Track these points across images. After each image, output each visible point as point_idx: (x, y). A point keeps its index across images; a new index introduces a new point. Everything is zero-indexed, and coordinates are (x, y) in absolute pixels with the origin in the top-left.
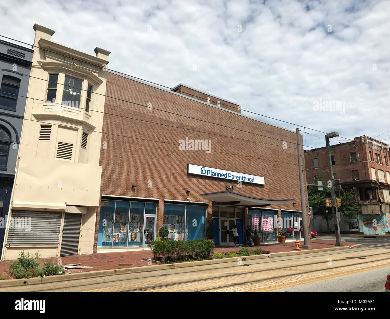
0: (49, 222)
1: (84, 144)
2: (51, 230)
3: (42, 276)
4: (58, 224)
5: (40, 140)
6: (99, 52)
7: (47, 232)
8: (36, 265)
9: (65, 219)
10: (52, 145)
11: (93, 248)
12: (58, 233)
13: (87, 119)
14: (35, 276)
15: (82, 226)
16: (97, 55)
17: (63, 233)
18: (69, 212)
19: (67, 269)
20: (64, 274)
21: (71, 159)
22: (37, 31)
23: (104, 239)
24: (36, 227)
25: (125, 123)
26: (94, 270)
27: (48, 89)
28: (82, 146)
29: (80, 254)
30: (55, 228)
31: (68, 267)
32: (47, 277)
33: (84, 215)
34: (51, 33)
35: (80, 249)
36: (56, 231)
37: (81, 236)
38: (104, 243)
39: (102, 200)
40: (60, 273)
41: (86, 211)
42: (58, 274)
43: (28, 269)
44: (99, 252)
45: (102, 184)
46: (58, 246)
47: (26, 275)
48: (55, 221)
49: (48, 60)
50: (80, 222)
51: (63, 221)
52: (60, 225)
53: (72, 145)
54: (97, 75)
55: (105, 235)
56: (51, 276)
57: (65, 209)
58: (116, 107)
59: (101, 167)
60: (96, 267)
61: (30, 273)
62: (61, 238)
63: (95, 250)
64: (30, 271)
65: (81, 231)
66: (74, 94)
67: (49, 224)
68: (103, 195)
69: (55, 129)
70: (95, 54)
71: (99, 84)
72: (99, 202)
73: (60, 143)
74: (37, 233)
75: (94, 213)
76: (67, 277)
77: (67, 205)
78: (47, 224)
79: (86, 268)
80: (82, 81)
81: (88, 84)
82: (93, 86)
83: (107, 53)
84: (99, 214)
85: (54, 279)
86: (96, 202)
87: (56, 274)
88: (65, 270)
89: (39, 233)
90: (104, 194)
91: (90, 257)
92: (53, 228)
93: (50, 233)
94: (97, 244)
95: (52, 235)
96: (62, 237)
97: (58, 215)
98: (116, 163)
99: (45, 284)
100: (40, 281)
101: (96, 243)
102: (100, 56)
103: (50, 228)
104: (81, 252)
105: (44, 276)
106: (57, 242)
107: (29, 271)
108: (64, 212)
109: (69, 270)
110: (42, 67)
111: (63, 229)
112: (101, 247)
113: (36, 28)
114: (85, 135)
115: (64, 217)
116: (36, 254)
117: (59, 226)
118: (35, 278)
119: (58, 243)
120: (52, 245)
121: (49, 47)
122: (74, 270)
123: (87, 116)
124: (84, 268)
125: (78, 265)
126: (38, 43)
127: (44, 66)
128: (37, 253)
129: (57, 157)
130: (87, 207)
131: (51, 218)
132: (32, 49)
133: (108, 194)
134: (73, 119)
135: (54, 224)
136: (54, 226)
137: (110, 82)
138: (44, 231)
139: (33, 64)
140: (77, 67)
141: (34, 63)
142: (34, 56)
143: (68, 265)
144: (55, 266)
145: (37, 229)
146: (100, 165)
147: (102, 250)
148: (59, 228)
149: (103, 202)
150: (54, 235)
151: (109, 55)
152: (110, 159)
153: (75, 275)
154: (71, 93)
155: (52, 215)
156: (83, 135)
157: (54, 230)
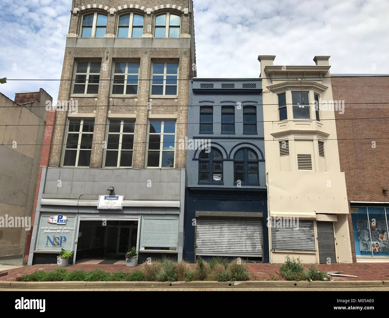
0: (303, 230)
1: (322, 153)
2: (306, 238)
3: (309, 281)
4: (312, 232)
5: (281, 155)
6: (319, 60)
7: (304, 240)
8: (302, 270)
9: (317, 227)
10: (293, 159)
11: (351, 257)
12: (313, 240)
13: (319, 128)
14: (303, 280)
15: (335, 234)
16: (316, 64)
17: (318, 241)
18: (319, 220)
19: (331, 276)
20: (330, 280)
21: (311, 169)
22: (261, 61)
23: (362, 248)
24: (293, 235)
25: (359, 123)
26: (359, 280)
27: (279, 109)
28: (320, 154)
29: (340, 263)
30: (310, 236)
31: (331, 274)
32: (314, 281)
33: (335, 222)
34: (272, 58)
35: (338, 257)
36: (311, 238)
37: (337, 244)
38: (362, 253)
39: (351, 207)
40: (325, 279)
41: (337, 219)
42: (324, 280)
43: (295, 273)
44: (358, 261)
45: (348, 190)
46: (316, 253)
47: (295, 278)
48: (309, 229)
49: (275, 83)
50: (332, 230)
51: (315, 228)
52: (313, 232)
53: (310, 156)
54: (320, 83)
55: (362, 243)
56: (318, 281)
57: (315, 217)
58: (347, 109)
59: (344, 173)
60: (361, 276)
61: (298, 276)
62: (318, 246)
63: (354, 259)
64: (298, 275)
65: (335, 238)
66: (303, 107)
67: (304, 232)
68: (351, 202)
69: (292, 144)
70: (315, 63)
71: (324, 91)
72: (349, 209)
73: (299, 155)
74: (295, 240)
75: (346, 221)
76: (332, 284)
77: (316, 214)
78: (302, 232)
79: (350, 276)
80: (308, 93)
81: (314, 94)
82: (319, 94)
83: (326, 58)
84: (351, 222)
85: (321, 284)
86: (345, 209)
87: (321, 279)
88: (329, 277)
89: (297, 240)
90: (353, 201)
91: (351, 266)
92: (308, 235)
93: (306, 241)
94: (355, 253)
95: (308, 242)
96: (318, 244)
97: (310, 224)
98: (359, 167)
99: (314, 288)
100: (308, 285)
101: (353, 252)
102: (321, 63)
103: (305, 235)
104: (339, 260)
105: (311, 280)
106: (314, 249)
107: (296, 274)
108: (316, 220)
109: (333, 277)
110: (271, 91)
111: (317, 237)
112: (360, 256)
113: (260, 58)
114: (321, 144)
115: (316, 225)
116: (297, 259)
117: (313, 234)
118: (303, 281)
119: (316, 250)
120: (310, 252)
121: (273, 71)
122: (338, 278)
123: (320, 125)
124: (348, 277)
125: (340, 273)
126: (264, 71)
127: (272, 89)
128: (299, 259)
129: (299, 169)
130: (337, 215)
131: (304, 226)
132: (260, 78)
133: (356, 201)
134: (306, 131)
135: (308, 232)
136: (309, 234)
137: (335, 86)
138: (301, 239)
139: (263, 91)
140: (301, 81)
141: (264, 89)
142: (263, 83)
143: (330, 272)
144: (319, 272)
145: (295, 237)
146: (342, 171)
147: (362, 260)
148: (313, 236)
149: (353, 209)
150: (310, 242)
151: (329, 59)
152: (351, 164)
153: (340, 283)
154: (300, 107)
155: (304, 223)
156: (319, 144)
157: (310, 237)
